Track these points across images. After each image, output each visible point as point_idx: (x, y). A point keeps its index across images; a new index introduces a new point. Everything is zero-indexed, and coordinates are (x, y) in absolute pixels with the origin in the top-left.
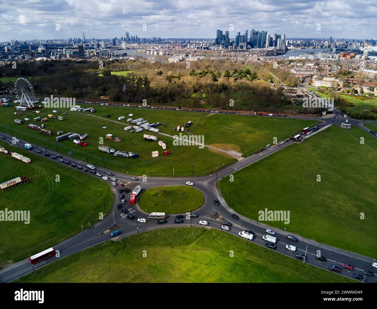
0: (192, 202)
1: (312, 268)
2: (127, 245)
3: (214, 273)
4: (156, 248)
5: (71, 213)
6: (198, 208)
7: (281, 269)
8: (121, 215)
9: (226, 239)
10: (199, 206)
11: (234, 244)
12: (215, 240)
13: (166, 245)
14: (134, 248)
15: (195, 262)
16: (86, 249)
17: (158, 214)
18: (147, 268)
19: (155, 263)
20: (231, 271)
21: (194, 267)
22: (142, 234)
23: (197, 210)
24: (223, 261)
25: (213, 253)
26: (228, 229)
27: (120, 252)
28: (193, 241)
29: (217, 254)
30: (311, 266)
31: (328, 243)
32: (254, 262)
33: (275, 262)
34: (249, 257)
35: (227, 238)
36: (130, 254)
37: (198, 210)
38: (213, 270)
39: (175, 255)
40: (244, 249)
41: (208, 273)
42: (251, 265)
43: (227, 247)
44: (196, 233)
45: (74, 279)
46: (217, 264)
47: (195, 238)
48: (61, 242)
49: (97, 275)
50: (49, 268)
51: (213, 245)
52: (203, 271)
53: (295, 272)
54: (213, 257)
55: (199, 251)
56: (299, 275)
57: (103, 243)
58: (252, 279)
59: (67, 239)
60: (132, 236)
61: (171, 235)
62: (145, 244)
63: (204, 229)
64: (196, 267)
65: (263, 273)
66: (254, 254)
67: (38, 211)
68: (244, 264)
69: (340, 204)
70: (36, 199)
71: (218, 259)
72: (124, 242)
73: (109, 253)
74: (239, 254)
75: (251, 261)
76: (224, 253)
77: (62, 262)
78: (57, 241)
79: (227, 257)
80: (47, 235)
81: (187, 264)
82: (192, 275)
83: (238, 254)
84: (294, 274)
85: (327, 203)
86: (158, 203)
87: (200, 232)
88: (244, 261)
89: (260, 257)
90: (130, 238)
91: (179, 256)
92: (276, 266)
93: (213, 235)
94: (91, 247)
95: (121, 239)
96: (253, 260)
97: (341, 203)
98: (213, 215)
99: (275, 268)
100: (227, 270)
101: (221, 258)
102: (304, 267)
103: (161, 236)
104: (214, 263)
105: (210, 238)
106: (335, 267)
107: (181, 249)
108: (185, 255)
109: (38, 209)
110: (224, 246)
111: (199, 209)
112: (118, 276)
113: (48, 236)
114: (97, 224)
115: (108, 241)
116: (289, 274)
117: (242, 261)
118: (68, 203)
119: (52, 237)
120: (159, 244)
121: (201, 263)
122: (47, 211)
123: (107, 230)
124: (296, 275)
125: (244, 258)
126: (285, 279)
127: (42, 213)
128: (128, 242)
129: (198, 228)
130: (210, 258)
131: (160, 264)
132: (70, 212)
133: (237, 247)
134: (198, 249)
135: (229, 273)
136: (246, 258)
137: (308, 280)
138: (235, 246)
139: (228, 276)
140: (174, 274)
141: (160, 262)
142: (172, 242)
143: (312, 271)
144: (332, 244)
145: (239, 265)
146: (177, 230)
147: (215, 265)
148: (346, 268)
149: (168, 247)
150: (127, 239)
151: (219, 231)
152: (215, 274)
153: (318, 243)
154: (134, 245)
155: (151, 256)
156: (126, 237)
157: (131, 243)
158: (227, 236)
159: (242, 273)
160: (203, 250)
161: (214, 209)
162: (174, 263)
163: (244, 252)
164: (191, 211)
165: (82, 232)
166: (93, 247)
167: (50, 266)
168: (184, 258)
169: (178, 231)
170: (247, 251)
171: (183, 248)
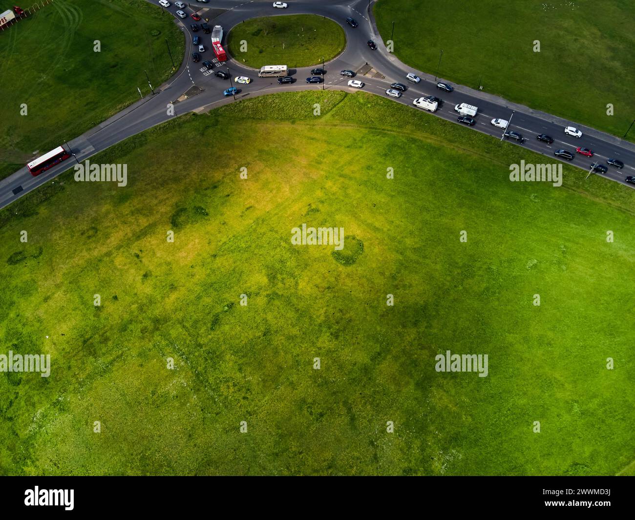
0: (323, 46)
1: (513, 148)
2: (220, 119)
3: (359, 159)
4: (267, 123)
5: (115, 68)
6: (335, 57)
7: (464, 150)
8: (202, 70)
9: (380, 107)
10: (336, 53)
11: (393, 116)
12: (363, 110)
13: (283, 119)
14: (233, 125)
15: (330, 144)
16: (155, 127)
17: (275, 68)
18: (257, 154)
19: (268, 147)
20: (386, 155)
21: (328, 151)
22: (242, 102)
23: (332, 61)
24: (373, 142)
25: (358, 130)
26: (397, 95)
27: (211, 130)
28: (327, 112)
29: (365, 131)
30: (513, 145)
31: (548, 110)
32: (422, 142)
33: (456, 140)
34: (414, 134)
35: (382, 106)
36: (227, 133)
37: (335, 59)
38: (357, 155)
39: (298, 135)
40: (408, 123)
41: (349, 159)
42: (418, 146)
43: (381, 120)
44: (331, 99)
45: (146, 171)
46: (364, 146)
47: (330, 108)
48: (109, 117)
49: (180, 165)
50: (103, 157)
51: (358, 118)
52: (342, 156)
53: (485, 154)
54: (358, 136)
55: (337, 127)
56: (490, 158)
57: (180, 118)
58: (415, 166)
59: (119, 112)
60: (227, 106)
61: (290, 103)
62: (248, 119)
63: (344, 93)
64: (331, 151)
65: (435, 157)
66: (423, 129)
67: (58, 67)
68: (406, 144)
69: (584, 43)
70: (49, 46)
71: (366, 139)
72: (214, 115)
73: (193, 132)
74: (400, 130)
75: (417, 139)
76: (376, 129)
77: (122, 148)
78: (104, 116)
79: (381, 136)
80: (85, 106)
81: (317, 147)
82: (325, 162)
83: (398, 130)
84: (481, 157)
85: (561, 42)
86: (264, 49)
87: (339, 98)
88: (406, 141)
89: (432, 133)
90: (223, 109)
91: (305, 137)
92: (457, 147)
93: (359, 102)
94: (162, 124)
95: (209, 110)
96: (420, 138)
97: (586, 42)
98: (361, 67)
99: (454, 149)
100: (379, 154)
101: (370, 137)
102: (500, 147)
103: (274, 105)
104: (360, 144)
105: (355, 106)
106: (565, 152)
107: (307, 125)
108: (313, 134)
109: (57, 63)
110: (377, 118)
111: (337, 58)
112: (213, 166)
113: (86, 108)
114: (164, 86)
115: (187, 114)
116: (475, 157)
117: (403, 139)
118: (106, 50)
119: (94, 109)
120: (272, 118)
121: (340, 145)
122: (73, 66)
123: (183, 96)
124: (486, 159)
125: (407, 135)
126: (468, 165)
127: (65, 70)
128: (221, 115)
129: (334, 91)
130: (354, 138)
131: (276, 147)
132: (114, 66)
133: (398, 120)
134: (336, 124)
135: (381, 158)
136: (411, 136)
137: (503, 165)
138: (394, 118)
139: (380, 163)
140: (299, 162)
141: (275, 145)
142: (293, 114)
143: (513, 152)
144: (554, 112)
145: (399, 146)
146: (299, 95)
147: (361, 147)
148: (580, 153)
149: (287, 122)
150: (217, 109)
151: (370, 94)
152: (361, 160)
153: (531, 110)
154: (231, 119)
155: (261, 137)
156: (216, 108)
157: (225, 116)
158: (382, 102)
159: (402, 158)
160: (343, 126)
161: (363, 58)
162: (297, 146)
163: (409, 127)
164: (323, 63)
165: (143, 100)
166: (164, 123)
167: (103, 154)
168: (312, 139)
169: (301, 97)
170: (413, 124)
171: (311, 123)
